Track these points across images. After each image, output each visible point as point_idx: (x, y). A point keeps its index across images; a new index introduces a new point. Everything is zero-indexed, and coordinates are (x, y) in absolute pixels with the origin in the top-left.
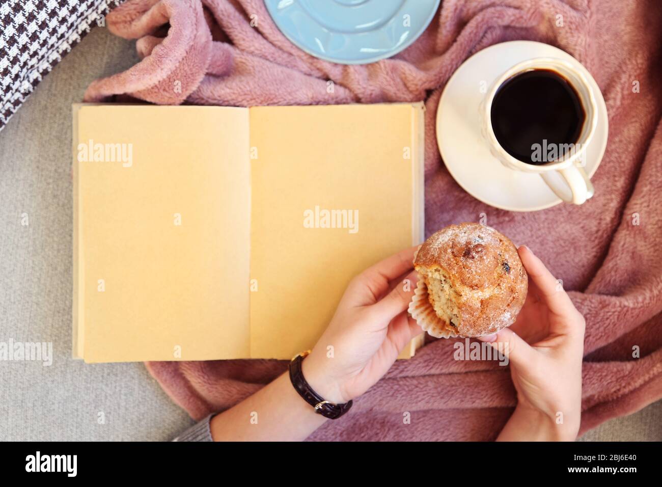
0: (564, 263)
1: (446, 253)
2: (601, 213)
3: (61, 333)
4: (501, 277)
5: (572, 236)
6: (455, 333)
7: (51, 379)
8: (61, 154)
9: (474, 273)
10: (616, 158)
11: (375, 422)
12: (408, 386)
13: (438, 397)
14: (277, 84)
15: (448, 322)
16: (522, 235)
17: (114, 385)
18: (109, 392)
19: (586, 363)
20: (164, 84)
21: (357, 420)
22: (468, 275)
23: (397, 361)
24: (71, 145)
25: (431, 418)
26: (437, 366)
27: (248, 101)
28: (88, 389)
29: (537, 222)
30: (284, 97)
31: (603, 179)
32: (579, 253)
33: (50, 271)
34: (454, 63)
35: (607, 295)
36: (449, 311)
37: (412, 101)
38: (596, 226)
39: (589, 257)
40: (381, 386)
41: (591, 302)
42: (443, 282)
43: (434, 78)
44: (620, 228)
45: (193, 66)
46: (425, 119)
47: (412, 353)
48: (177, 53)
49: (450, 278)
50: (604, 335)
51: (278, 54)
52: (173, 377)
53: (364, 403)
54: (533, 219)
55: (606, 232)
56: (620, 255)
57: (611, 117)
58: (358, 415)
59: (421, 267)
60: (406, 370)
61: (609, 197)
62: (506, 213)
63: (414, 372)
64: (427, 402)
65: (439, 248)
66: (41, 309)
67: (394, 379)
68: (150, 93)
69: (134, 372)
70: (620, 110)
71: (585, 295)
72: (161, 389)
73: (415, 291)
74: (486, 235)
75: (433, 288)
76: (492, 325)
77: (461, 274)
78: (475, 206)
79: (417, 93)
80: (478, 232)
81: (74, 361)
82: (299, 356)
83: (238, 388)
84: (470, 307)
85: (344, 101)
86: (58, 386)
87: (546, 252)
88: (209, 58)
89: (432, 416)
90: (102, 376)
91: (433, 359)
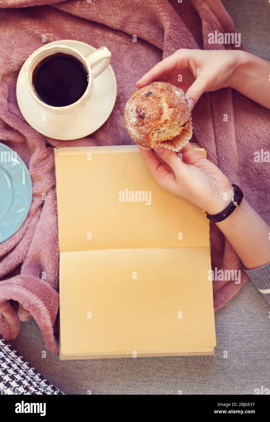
0: (146, 63)
1: (142, 130)
2: (116, 42)
3: (199, 363)
4: (155, 97)
5: (130, 58)
6: (189, 123)
7: (227, 368)
8: (91, 366)
9: (153, 112)
10: (83, 35)
11: (244, 171)
12: (222, 152)
13: (228, 133)
14: (45, 236)
15: (183, 128)
16: (130, 88)
17: (229, 329)
18: (234, 332)
19: (204, 48)
20: (46, 303)
21: (244, 181)
22: (154, 116)
23: (207, 159)
24: (86, 360)
25: (241, 137)
26: (209, 135)
27: (56, 253)
28: (232, 345)
29: (123, 80)
30: (53, 231)
31: (96, 42)
32: (140, 54)
33: (162, 371)
34: (30, 131)
35: (163, 37)
36: (176, 127)
37: (53, 155)
38: (124, 45)
39: (142, 49)
40: (223, 167)
41: (168, 46)
42: (159, 131)
43: (39, 143)
44: (124, 31)
45: (35, 286)
46: (64, 147)
47: (203, 150)
48: (27, 295)
49: (156, 127)
50: (188, 38)
51: (27, 236)
52: (223, 293)
53: (233, 177)
54: (121, 82)
55: (127, 39)
56: (140, 31)
57: (60, 39)
58: (241, 181)
59: (151, 145)
60: (212, 153)
61: (106, 39)
62: (118, 98)
63: (214, 148)
64: (231, 140)
65: (139, 134)
66: (185, 376)
67: (218, 160)
68: (52, 311)
69: (221, 317)
70: (55, 33)
71: (164, 49)
72: (231, 300)
73: (165, 148)
74: (130, 107)
75: (163, 137)
76: (183, 102)
77: (154, 120)
78: (115, 116)
79: (49, 152)
80: (129, 112)
81: (216, 355)
82: (206, 216)
83: (228, 253)
84: (173, 114)
85: (54, 195)
86: (231, 364)
87: (140, 73)
88: (31, 276)
89: (239, 137)
90: (224, 336)
91: (206, 137)
